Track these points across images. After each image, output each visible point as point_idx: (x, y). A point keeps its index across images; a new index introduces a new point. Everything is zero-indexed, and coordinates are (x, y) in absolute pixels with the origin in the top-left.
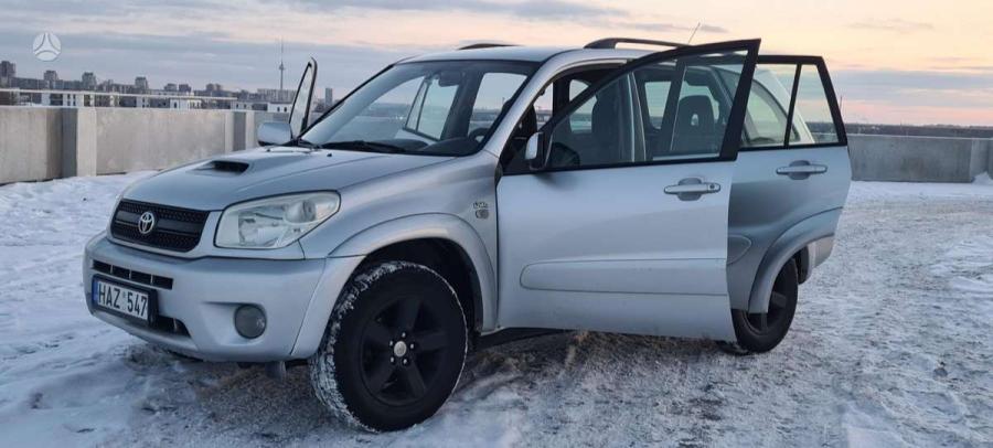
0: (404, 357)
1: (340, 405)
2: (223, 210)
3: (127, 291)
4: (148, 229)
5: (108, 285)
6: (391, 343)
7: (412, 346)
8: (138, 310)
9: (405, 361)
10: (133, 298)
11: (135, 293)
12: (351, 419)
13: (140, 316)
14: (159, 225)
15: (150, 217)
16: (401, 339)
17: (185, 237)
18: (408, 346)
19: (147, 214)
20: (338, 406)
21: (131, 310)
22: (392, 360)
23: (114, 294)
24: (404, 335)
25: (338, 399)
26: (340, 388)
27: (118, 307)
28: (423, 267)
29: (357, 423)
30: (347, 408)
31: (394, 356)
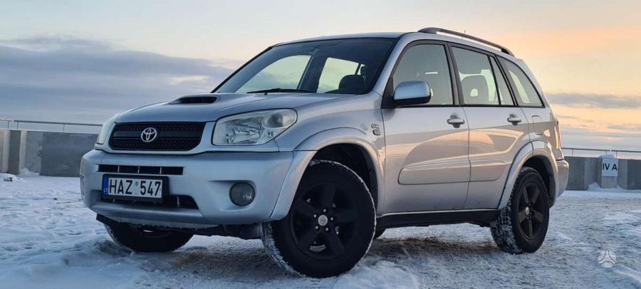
0: (326, 226)
2: (216, 121)
3: (139, 181)
4: (151, 138)
5: (119, 180)
6: (315, 216)
7: (332, 219)
8: (151, 192)
9: (327, 229)
10: (146, 185)
11: (148, 181)
12: (287, 267)
13: (153, 196)
14: (161, 136)
15: (153, 131)
16: (323, 213)
17: (185, 141)
18: (329, 219)
19: (150, 129)
20: (278, 258)
21: (143, 194)
22: (317, 227)
23: (126, 185)
24: (325, 211)
25: (276, 252)
26: (276, 245)
27: (131, 193)
29: (292, 270)
30: (283, 259)
31: (318, 225)
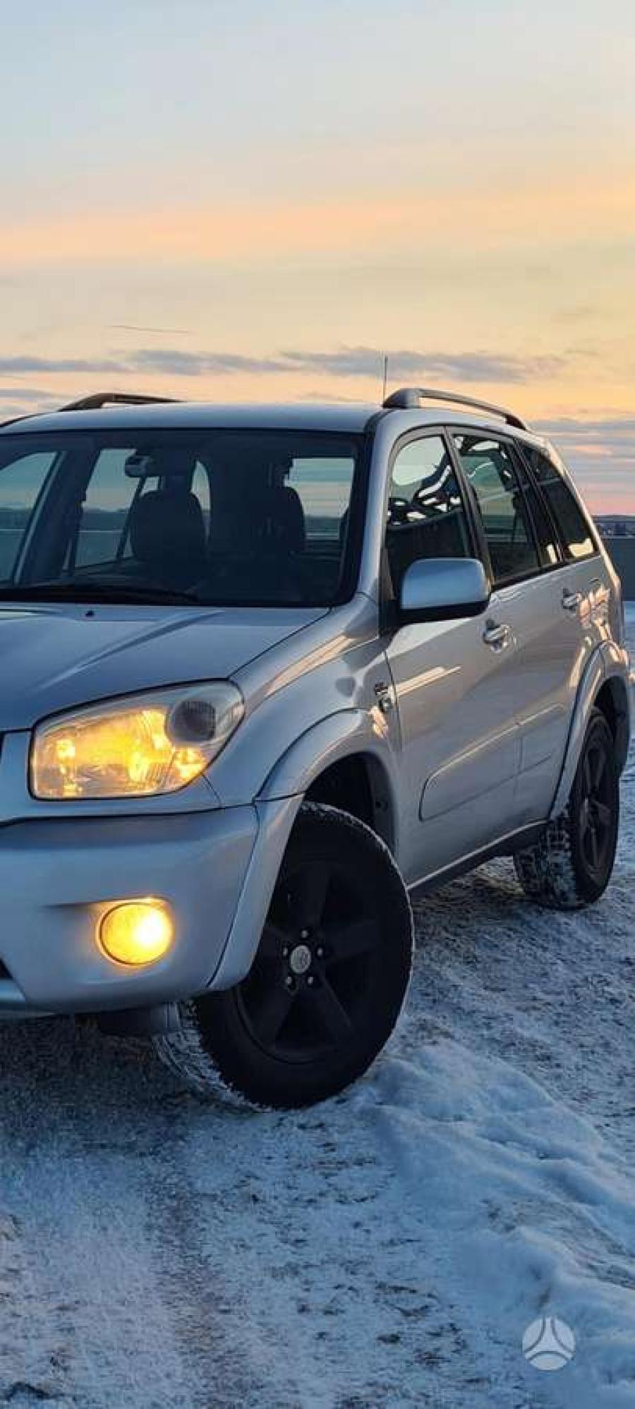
0: (308, 974)
1: (209, 1073)
2: (33, 730)
6: (285, 952)
7: (320, 952)
9: (311, 980)
12: (228, 1094)
16: (303, 942)
18: (314, 954)
20: (205, 1074)
22: (289, 980)
24: (305, 934)
25: (203, 1061)
26: (203, 1044)
28: (328, 808)
29: (239, 1101)
30: (221, 1078)
31: (292, 974)
